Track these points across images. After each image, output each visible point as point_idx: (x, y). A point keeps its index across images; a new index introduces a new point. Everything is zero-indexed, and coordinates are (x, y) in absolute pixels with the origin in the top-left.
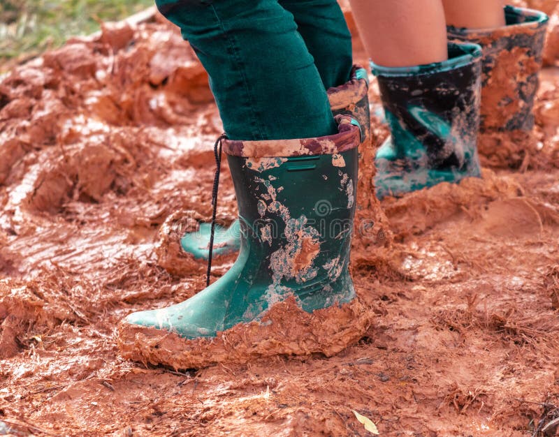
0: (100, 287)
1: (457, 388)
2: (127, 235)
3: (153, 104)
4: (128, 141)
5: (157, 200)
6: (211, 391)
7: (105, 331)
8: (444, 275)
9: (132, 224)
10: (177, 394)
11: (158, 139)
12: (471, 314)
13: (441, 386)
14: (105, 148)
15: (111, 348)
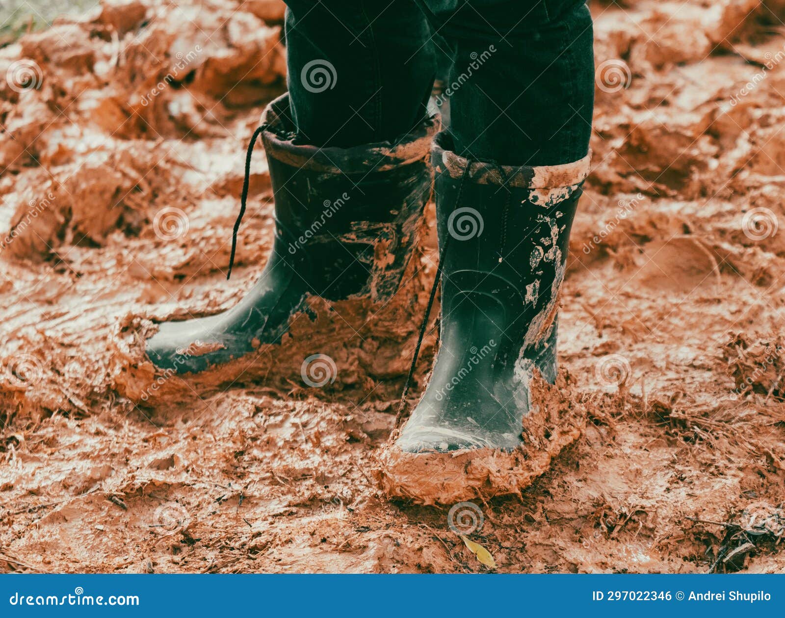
0: (105, 365)
1: (604, 502)
2: (141, 291)
3: (175, 109)
4: (140, 161)
5: (182, 242)
6: (262, 509)
7: (112, 425)
8: (583, 345)
9: (148, 275)
10: (214, 513)
11: (182, 158)
12: (622, 399)
13: (582, 500)
14: (109, 170)
15: (122, 450)
